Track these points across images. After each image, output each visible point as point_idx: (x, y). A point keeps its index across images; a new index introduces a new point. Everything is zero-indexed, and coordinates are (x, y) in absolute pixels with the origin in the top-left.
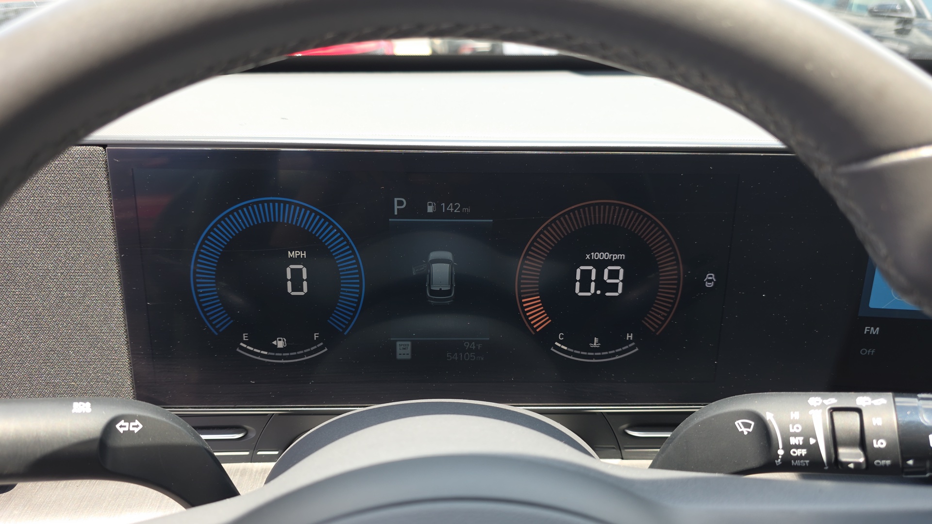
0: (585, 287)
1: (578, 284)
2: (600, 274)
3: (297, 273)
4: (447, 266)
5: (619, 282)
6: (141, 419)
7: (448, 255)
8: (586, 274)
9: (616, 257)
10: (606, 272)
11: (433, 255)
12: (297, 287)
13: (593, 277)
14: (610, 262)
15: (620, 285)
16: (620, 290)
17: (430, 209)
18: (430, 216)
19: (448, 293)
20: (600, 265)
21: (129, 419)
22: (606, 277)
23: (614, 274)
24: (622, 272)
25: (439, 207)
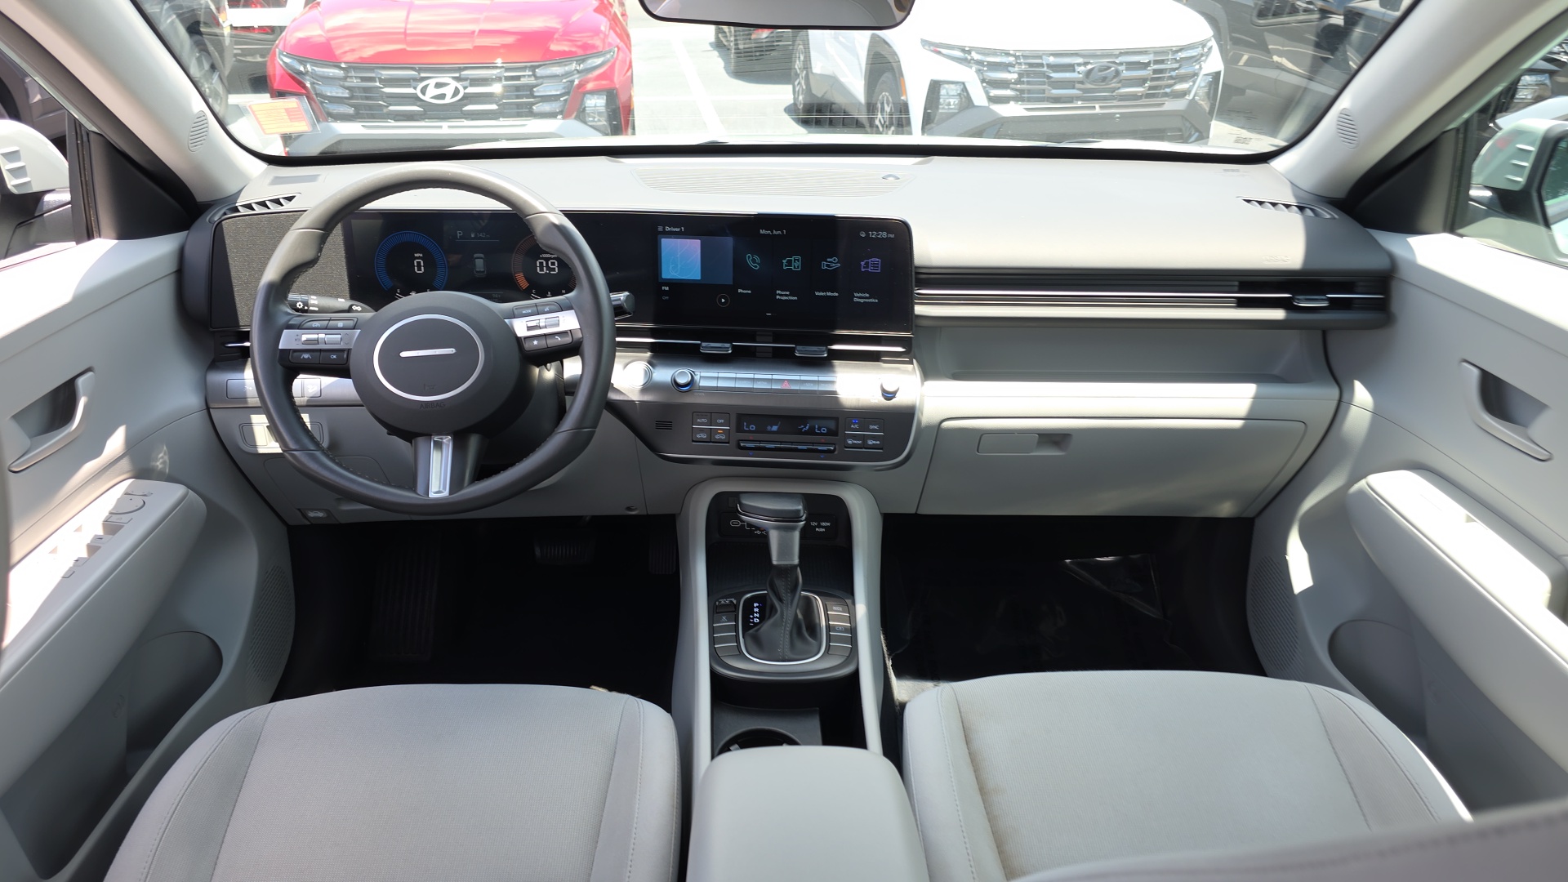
0: (542, 270)
1: (538, 268)
2: (547, 264)
3: (419, 263)
4: (482, 260)
5: (556, 267)
6: (362, 307)
7: (482, 255)
8: (541, 263)
9: (552, 256)
10: (550, 263)
11: (476, 255)
12: (419, 269)
13: (544, 266)
14: (551, 259)
15: (557, 269)
16: (557, 271)
17: (473, 236)
18: (473, 238)
19: (483, 272)
20: (547, 260)
21: (357, 306)
22: (550, 265)
23: (553, 264)
24: (556, 263)
25: (476, 235)
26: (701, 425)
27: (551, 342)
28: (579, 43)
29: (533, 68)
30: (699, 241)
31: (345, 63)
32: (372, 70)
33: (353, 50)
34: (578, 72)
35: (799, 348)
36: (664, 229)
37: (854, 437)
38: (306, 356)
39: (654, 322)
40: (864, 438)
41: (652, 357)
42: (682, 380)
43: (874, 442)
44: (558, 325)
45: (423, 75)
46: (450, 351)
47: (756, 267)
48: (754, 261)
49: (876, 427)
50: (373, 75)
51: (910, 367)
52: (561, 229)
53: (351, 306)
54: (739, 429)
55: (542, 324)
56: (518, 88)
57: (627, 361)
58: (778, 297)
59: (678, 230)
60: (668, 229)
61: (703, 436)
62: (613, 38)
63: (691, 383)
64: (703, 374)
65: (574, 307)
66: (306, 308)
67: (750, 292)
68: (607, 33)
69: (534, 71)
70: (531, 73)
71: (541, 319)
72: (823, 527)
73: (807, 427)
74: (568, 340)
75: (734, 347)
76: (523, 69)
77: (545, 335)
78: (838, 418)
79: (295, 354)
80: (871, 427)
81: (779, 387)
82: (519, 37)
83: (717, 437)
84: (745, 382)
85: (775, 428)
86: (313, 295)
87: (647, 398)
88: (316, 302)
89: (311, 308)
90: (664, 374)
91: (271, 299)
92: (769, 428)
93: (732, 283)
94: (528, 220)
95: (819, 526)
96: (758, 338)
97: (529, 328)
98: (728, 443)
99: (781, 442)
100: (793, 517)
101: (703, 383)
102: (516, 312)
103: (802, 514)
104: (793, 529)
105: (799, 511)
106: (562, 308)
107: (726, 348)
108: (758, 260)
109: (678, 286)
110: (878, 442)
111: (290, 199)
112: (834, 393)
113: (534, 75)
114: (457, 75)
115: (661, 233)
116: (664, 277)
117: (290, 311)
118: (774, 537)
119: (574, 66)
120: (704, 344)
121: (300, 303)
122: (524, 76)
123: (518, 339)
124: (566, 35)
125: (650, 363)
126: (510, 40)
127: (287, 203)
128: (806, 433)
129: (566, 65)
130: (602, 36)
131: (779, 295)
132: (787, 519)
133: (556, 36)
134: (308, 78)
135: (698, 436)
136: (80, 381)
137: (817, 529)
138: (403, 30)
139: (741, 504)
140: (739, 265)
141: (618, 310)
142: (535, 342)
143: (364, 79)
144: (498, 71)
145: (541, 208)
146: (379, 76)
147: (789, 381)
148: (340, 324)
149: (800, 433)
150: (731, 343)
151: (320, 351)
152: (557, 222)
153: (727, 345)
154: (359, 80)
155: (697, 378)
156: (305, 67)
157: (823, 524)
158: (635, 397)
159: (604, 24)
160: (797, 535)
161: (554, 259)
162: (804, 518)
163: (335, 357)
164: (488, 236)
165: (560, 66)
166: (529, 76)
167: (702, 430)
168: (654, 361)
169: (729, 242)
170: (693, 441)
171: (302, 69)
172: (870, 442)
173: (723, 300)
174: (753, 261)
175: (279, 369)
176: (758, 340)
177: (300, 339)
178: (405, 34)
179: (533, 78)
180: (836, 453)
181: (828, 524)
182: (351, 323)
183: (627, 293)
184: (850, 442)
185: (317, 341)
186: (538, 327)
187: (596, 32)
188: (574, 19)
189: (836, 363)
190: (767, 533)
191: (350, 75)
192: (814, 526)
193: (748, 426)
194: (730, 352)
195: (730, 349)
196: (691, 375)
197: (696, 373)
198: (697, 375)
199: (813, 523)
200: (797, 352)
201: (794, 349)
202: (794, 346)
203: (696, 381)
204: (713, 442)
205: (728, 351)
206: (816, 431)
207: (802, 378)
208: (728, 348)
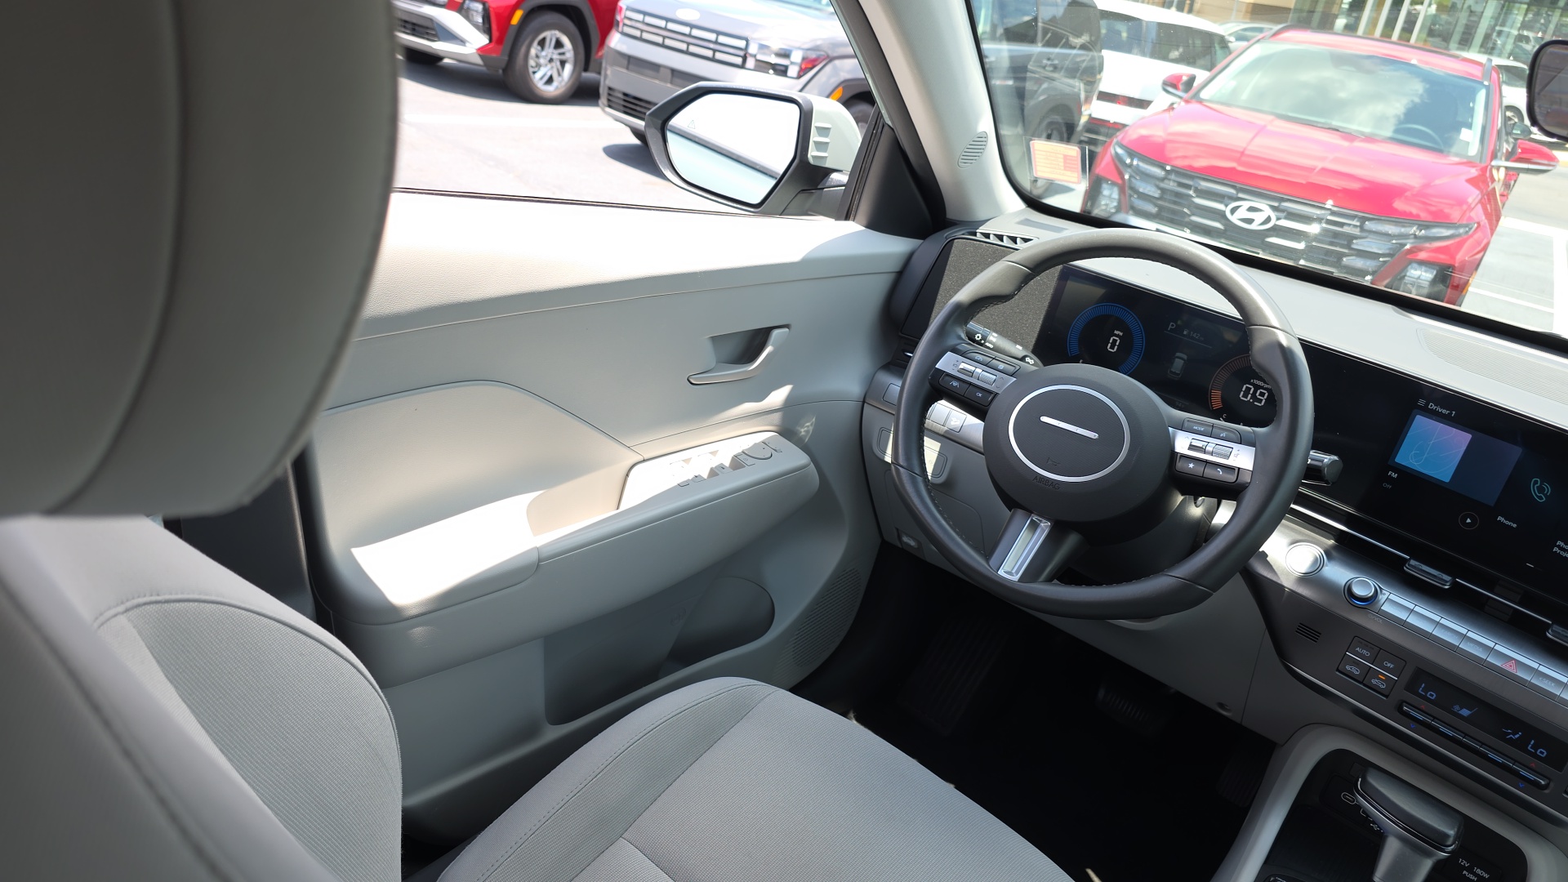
0: (1245, 396)
1: (1242, 393)
2: (1255, 392)
3: (1115, 341)
4: (1183, 362)
5: (1263, 398)
6: (1035, 361)
7: (1185, 357)
8: (1249, 389)
9: (1266, 386)
10: (1259, 392)
11: (1178, 354)
12: (1112, 347)
13: (1251, 392)
14: (1262, 388)
15: (1264, 401)
16: (1263, 404)
17: (1185, 333)
18: (1184, 336)
19: (1178, 374)
20: (1257, 387)
21: (1031, 359)
22: (1257, 394)
23: (1262, 394)
24: (1266, 394)
25: (1189, 333)
26: (1358, 657)
27: (1210, 473)
28: (1433, 209)
29: (1363, 220)
30: (1470, 436)
31: (1172, 166)
32: (1192, 177)
33: (1185, 157)
34: (1416, 237)
35: (1556, 628)
36: (1427, 404)
38: (955, 384)
39: (1357, 508)
41: (1334, 547)
42: (1358, 591)
44: (1228, 457)
45: (1241, 195)
46: (1093, 435)
47: (1541, 498)
48: (1541, 490)
50: (1190, 182)
52: (1286, 353)
53: (1026, 356)
54: (1411, 687)
55: (1209, 449)
56: (1336, 235)
57: (1300, 538)
58: (1556, 549)
59: (1444, 411)
60: (1432, 406)
61: (1356, 671)
62: (1478, 214)
63: (1371, 600)
64: (1392, 597)
65: (1257, 444)
66: (983, 342)
67: (1515, 526)
68: (1473, 206)
69: (1363, 223)
70: (1358, 224)
71: (1211, 444)
72: (1475, 874)
73: (1517, 736)
74: (1231, 478)
75: (1455, 584)
76: (1353, 217)
77: (1207, 462)
79: (947, 378)
81: (1499, 665)
82: (1367, 185)
83: (1374, 681)
84: (1449, 634)
85: (1465, 712)
86: (997, 332)
87: (1304, 591)
88: (994, 340)
89: (987, 344)
90: (1339, 573)
91: (952, 319)
92: (1456, 708)
93: (1492, 505)
94: (1251, 330)
95: (1470, 870)
96: (1500, 590)
97: (1192, 447)
98: (1387, 696)
99: (1466, 735)
100: (1435, 840)
101: (1387, 608)
102: (1186, 424)
103: (1449, 843)
104: (1428, 855)
105: (1447, 836)
106: (1242, 440)
107: (1445, 581)
108: (1548, 489)
109: (1414, 481)
111: (1026, 240)
113: (1361, 227)
114: (1276, 204)
115: (1420, 408)
116: (1397, 460)
117: (963, 336)
118: (1392, 849)
119: (1413, 230)
120: (1413, 562)
121: (979, 335)
122: (1349, 225)
123: (1173, 455)
124: (1421, 196)
125: (1327, 553)
126: (1355, 186)
127: (1021, 243)
128: (1511, 742)
129: (1404, 226)
130: (1465, 207)
131: (1559, 546)
132: (1422, 837)
133: (1408, 194)
134: (1129, 170)
135: (1348, 667)
136: (775, 333)
137: (1465, 872)
138: (1241, 150)
139: (1364, 781)
140: (1515, 486)
141: (1313, 472)
142: (1191, 466)
143: (1181, 185)
144: (1323, 212)
145: (1274, 321)
146: (1197, 185)
147: (1518, 662)
148: (1001, 366)
149: (1502, 737)
150: (1454, 576)
151: (970, 384)
152: (1284, 342)
153: (1447, 578)
154: (1176, 184)
155: (1382, 598)
156: (1132, 160)
157: (1479, 871)
158: (1288, 583)
159: (1473, 195)
160: (1427, 865)
161: (1265, 389)
162: (1450, 848)
163: (980, 395)
164: (1202, 339)
165: (1396, 225)
166: (1355, 226)
167: (1356, 663)
168: (1334, 553)
169: (1515, 452)
170: (1338, 670)
171: (1128, 161)
173: (1469, 521)
174: (1539, 490)
175: (927, 385)
176: (1496, 591)
177: (957, 366)
178: (1242, 153)
179: (1358, 229)
180: (1546, 791)
181: (1487, 876)
182: (1011, 369)
183: (1336, 458)
185: (971, 374)
186: (1202, 450)
187: (1460, 202)
188: (1438, 182)
190: (1386, 837)
191: (1170, 177)
192: (1464, 868)
193: (1426, 690)
194: (1447, 587)
195: (1448, 584)
196: (1376, 590)
197: (1384, 592)
198: (1384, 594)
199: (1464, 863)
200: (1550, 631)
201: (1547, 627)
202: (1550, 622)
203: (1379, 601)
204: (1365, 685)
205: (1445, 585)
206: (1529, 748)
207: (1542, 669)
208: (1447, 582)
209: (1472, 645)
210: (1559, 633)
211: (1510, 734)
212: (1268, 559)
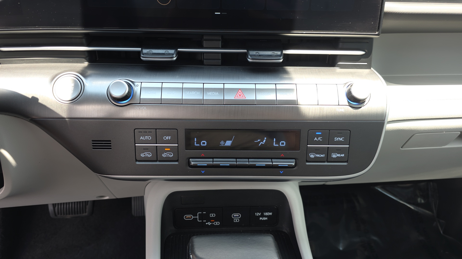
26: (145, 144)
35: (252, 53)
37: (317, 151)
39: (85, 25)
40: (328, 151)
41: (85, 67)
42: (118, 93)
43: (339, 155)
49: (341, 139)
51: (367, 71)
54: (189, 145)
57: (56, 72)
61: (149, 155)
63: (130, 95)
64: (144, 85)
72: (266, 216)
73: (264, 141)
75: (179, 54)
78: (300, 131)
80: (336, 139)
81: (233, 98)
83: (164, 155)
84: (194, 93)
90: (98, 85)
92: (222, 143)
95: (263, 216)
96: (205, 43)
98: (177, 161)
101: (145, 95)
110: (343, 155)
112: (294, 102)
120: (145, 51)
125: (82, 73)
128: (263, 147)
135: (142, 155)
137: (261, 218)
153: (172, 51)
155: (137, 89)
157: (266, 214)
158: (64, 114)
167: (146, 149)
168: (89, 72)
170: (136, 160)
172: (334, 156)
176: (204, 46)
180: (297, 168)
181: (271, 214)
184: (312, 156)
189: (289, 69)
192: (259, 217)
193: (198, 142)
194: (175, 59)
195: (175, 56)
196: (129, 86)
197: (136, 84)
198: (137, 86)
199: (258, 214)
200: (249, 57)
201: (246, 55)
202: (246, 51)
203: (136, 93)
204: (160, 161)
205: (173, 58)
206: (274, 145)
207: (258, 86)
208: (173, 54)
209: (210, 93)
210: (255, 55)
211: (259, 142)
212: (40, 101)
